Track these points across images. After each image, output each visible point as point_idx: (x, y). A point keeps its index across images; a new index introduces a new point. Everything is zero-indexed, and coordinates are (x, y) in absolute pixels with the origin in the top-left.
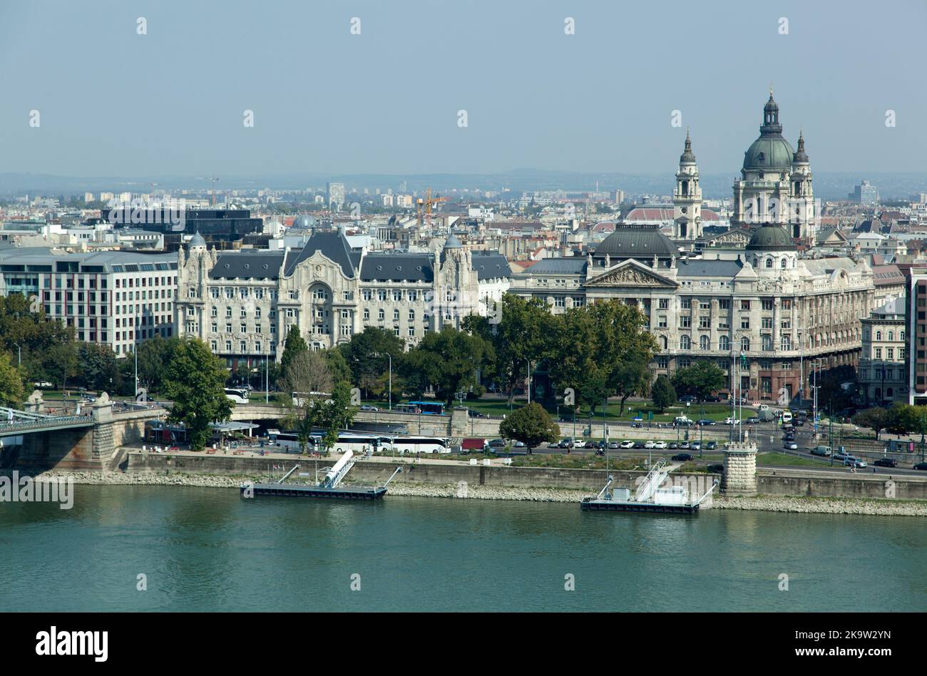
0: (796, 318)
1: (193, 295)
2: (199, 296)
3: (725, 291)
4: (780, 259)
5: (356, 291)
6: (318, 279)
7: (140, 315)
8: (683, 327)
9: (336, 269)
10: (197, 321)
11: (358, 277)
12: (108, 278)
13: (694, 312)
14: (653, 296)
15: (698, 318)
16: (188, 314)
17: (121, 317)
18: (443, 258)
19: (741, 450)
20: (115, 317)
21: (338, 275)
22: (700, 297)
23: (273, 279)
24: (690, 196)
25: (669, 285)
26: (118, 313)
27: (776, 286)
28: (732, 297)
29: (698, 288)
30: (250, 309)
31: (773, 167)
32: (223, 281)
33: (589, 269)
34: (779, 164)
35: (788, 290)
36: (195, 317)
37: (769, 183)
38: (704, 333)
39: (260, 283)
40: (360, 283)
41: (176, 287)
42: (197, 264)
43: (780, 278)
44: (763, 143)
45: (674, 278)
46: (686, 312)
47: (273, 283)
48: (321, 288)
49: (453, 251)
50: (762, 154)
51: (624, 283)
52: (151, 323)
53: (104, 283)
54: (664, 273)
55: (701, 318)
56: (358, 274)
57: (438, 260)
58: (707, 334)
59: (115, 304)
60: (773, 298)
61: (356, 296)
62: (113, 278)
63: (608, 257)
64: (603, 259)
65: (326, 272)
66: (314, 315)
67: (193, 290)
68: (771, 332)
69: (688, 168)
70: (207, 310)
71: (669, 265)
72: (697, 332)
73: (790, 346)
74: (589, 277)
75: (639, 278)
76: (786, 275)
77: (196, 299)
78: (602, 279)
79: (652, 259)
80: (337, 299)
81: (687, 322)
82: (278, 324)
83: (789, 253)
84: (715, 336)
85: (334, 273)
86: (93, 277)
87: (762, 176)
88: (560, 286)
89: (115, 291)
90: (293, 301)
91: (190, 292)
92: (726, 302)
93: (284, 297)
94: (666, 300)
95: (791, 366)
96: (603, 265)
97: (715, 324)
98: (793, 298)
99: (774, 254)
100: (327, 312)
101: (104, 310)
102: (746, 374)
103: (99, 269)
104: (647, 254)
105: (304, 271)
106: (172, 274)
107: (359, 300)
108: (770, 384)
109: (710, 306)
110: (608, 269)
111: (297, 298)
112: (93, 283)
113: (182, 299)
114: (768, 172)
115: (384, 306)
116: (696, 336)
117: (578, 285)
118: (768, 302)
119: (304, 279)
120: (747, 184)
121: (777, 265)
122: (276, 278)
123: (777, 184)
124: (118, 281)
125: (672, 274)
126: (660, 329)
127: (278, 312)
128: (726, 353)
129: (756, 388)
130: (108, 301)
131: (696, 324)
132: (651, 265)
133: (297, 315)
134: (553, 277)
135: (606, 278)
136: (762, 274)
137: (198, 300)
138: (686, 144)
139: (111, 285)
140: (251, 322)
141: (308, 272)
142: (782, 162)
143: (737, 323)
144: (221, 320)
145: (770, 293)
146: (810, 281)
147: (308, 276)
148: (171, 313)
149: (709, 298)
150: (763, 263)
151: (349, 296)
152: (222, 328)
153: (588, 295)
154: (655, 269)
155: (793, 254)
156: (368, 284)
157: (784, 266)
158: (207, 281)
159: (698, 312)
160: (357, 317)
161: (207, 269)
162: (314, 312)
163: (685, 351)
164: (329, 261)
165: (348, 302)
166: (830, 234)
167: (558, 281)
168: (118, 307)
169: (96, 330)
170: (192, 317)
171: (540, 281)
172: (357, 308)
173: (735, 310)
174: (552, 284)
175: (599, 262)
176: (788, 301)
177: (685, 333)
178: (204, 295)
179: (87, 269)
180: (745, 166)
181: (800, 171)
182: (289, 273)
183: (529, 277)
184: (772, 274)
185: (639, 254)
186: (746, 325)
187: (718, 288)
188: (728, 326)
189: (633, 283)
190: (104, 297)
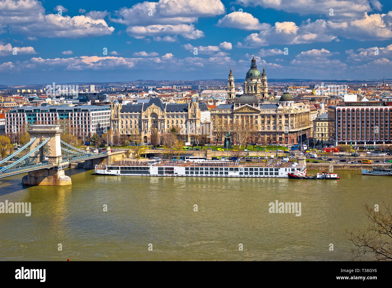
0: (294, 120)
1: (116, 117)
2: (118, 117)
3: (274, 113)
4: (290, 103)
5: (165, 115)
6: (153, 112)
7: (97, 124)
8: (262, 123)
9: (159, 109)
10: (117, 125)
11: (165, 111)
12: (90, 113)
13: (265, 119)
14: (253, 115)
15: (266, 121)
16: (114, 123)
17: (94, 124)
18: (191, 105)
19: (302, 158)
20: (92, 124)
21: (159, 111)
22: (267, 115)
23: (139, 112)
24: (232, 86)
25: (258, 112)
26: (93, 123)
27: (289, 111)
28: (276, 114)
29: (266, 112)
30: (133, 121)
31: (255, 77)
32: (125, 113)
33: (234, 107)
34: (256, 76)
35: (292, 112)
36: (116, 124)
37: (254, 82)
38: (268, 125)
39: (136, 113)
40: (166, 113)
41: (110, 115)
42: (116, 108)
43: (290, 109)
44: (252, 70)
45: (259, 109)
46: (263, 119)
47: (139, 113)
48: (154, 115)
49: (194, 103)
50: (252, 74)
51: (245, 111)
52: (99, 126)
53: (89, 115)
54: (256, 108)
55: (267, 121)
56: (165, 110)
57: (189, 106)
58: (269, 125)
59: (92, 120)
60: (288, 114)
61: (165, 117)
62: (91, 113)
63: (240, 104)
64: (238, 104)
65: (156, 110)
66: (152, 123)
67: (115, 116)
68: (288, 124)
69: (231, 78)
70: (120, 121)
71: (257, 106)
72: (266, 125)
73: (293, 128)
74: (234, 110)
75: (249, 110)
76: (292, 108)
77: (116, 119)
78: (238, 110)
79: (253, 104)
80: (159, 118)
81: (263, 122)
82: (142, 125)
83: (292, 101)
84: (272, 126)
85: (158, 110)
86: (85, 113)
87: (252, 80)
88: (226, 112)
89: (92, 117)
90: (146, 119)
91: (115, 117)
92: (274, 116)
93: (143, 118)
94: (257, 116)
95: (293, 134)
96: (238, 106)
97: (272, 122)
98: (293, 114)
99: (288, 102)
100: (156, 122)
101: (89, 123)
102: (281, 136)
103: (87, 111)
104: (251, 103)
105: (149, 110)
106: (109, 111)
107: (166, 118)
108: (288, 139)
109: (270, 117)
110: (240, 107)
111: (147, 118)
112: (85, 115)
113: (112, 119)
114: (254, 79)
115: (173, 119)
116: (266, 126)
117: (231, 112)
118: (286, 116)
119: (149, 112)
120: (247, 82)
121: (289, 105)
122: (141, 112)
123: (256, 82)
124: (93, 114)
125: (258, 108)
126: (256, 124)
127: (142, 122)
128: (275, 131)
129: (284, 140)
130: (90, 120)
131: (266, 123)
132: (252, 106)
133: (147, 123)
134: (224, 110)
135: (239, 110)
136: (285, 108)
137: (117, 119)
138: (230, 71)
139: (91, 115)
140: (133, 125)
141: (150, 110)
142: (257, 76)
143: (278, 122)
144: (124, 125)
145: (287, 113)
146: (297, 110)
147: (150, 111)
148: (109, 123)
149: (270, 115)
150: (285, 105)
151: (163, 117)
152: (124, 127)
153: (234, 115)
154: (254, 107)
155: (293, 102)
156: (169, 113)
157: (291, 105)
158: (120, 113)
159: (266, 119)
160: (165, 123)
161: (120, 110)
162: (152, 121)
163: (263, 131)
164: (157, 107)
165: (163, 118)
166: (272, 96)
167: (225, 111)
168: (93, 121)
169: (87, 128)
170: (115, 124)
171: (220, 111)
172: (165, 120)
173: (277, 118)
174: (223, 112)
175: (237, 105)
176: (292, 115)
177: (263, 125)
178: (119, 117)
179: (83, 111)
180: (246, 77)
181: (264, 78)
182: (145, 110)
183: (216, 110)
184: (288, 108)
185: (249, 103)
186: (281, 123)
187: (272, 112)
188: (275, 123)
189: (247, 111)
190: (89, 118)
